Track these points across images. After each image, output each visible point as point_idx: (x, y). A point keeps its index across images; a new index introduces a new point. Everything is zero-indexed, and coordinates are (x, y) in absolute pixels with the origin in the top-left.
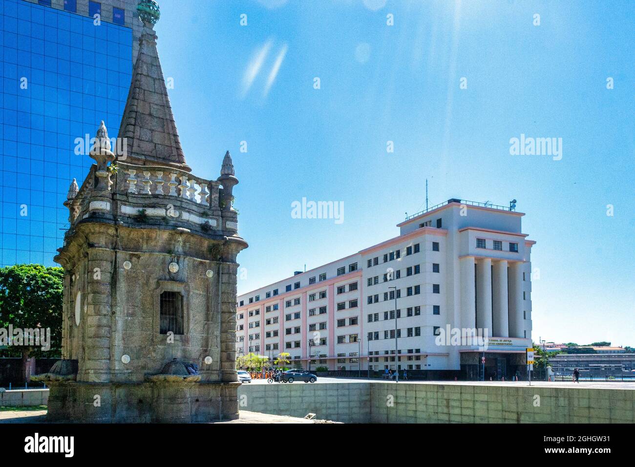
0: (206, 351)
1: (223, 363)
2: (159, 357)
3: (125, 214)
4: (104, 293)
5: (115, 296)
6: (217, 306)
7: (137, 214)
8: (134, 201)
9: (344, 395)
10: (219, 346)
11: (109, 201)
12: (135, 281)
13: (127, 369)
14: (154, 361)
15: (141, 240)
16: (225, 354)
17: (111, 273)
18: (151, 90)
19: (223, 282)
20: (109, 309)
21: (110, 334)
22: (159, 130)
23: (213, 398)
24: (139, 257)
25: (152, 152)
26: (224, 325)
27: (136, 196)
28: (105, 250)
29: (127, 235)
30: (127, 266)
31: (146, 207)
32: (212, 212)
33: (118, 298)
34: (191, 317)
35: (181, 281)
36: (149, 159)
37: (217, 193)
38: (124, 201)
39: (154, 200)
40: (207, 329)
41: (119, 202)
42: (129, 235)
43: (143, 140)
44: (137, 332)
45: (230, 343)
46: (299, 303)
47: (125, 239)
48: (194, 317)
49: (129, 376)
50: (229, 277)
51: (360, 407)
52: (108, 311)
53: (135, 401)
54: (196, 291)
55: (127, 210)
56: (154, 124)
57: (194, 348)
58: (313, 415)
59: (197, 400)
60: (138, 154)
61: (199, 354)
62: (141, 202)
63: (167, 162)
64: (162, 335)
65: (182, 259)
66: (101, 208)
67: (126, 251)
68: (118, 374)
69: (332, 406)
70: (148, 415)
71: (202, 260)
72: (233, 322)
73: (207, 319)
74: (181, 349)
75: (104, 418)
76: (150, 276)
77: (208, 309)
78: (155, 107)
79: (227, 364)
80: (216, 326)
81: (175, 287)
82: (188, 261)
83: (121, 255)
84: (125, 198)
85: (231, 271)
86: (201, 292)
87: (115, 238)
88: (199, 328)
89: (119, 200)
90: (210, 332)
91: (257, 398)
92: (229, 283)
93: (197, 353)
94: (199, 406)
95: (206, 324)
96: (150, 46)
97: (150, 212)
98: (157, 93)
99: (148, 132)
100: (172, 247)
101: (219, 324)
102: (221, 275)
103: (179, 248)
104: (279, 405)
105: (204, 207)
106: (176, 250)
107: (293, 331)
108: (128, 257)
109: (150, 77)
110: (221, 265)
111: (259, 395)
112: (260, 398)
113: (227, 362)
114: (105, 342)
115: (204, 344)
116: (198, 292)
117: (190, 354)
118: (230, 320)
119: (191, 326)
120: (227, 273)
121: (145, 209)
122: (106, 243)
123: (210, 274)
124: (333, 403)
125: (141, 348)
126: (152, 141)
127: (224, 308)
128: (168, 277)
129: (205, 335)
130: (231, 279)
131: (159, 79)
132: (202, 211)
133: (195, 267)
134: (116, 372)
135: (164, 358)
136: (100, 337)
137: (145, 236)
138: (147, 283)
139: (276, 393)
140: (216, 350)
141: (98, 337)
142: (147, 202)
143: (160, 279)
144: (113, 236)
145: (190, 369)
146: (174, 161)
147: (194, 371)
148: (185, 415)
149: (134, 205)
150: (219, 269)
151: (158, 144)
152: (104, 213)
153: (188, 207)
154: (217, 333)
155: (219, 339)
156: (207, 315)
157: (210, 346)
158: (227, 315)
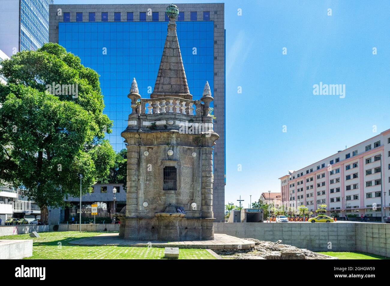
0: (192, 199)
1: (203, 207)
2: (163, 203)
3: (145, 126)
4: (133, 169)
5: (140, 170)
6: (199, 173)
7: (151, 125)
8: (150, 118)
9: (333, 231)
10: (200, 197)
11: (136, 120)
12: (151, 161)
13: (147, 210)
14: (160, 205)
15: (153, 139)
16: (204, 202)
17: (138, 158)
18: (171, 55)
19: (203, 159)
20: (136, 178)
21: (137, 191)
22: (174, 77)
23: (196, 227)
24: (152, 149)
25: (169, 90)
26: (203, 184)
27: (151, 115)
28: (134, 147)
29: (146, 137)
30: (146, 154)
31: (156, 121)
32: (196, 119)
33: (141, 171)
34: (182, 180)
35: (175, 160)
36: (167, 94)
37: (199, 107)
38: (144, 119)
39: (160, 116)
40: (193, 187)
41: (141, 120)
42: (147, 137)
43: (165, 84)
44: (152, 189)
45: (207, 195)
46: (339, 172)
47: (145, 140)
48: (184, 180)
49: (147, 213)
50: (206, 156)
51: (346, 240)
52: (136, 179)
53: (150, 228)
54: (186, 165)
55: (146, 124)
56: (172, 74)
57: (184, 198)
58: (280, 241)
59: (186, 228)
60: (161, 92)
61: (188, 201)
62: (153, 118)
63: (177, 94)
64: (164, 191)
65: (175, 147)
66: (131, 124)
67: (146, 146)
68: (141, 212)
69: (323, 238)
70: (157, 235)
71: (189, 147)
72: (209, 182)
73: (193, 181)
74: (175, 199)
75: (133, 236)
76: (158, 159)
77: (193, 175)
78: (173, 64)
79: (205, 207)
80: (198, 185)
81: (171, 164)
82: (180, 148)
83: (142, 148)
84: (145, 117)
85: (207, 152)
86: (189, 166)
87: (140, 139)
88: (188, 186)
89: (142, 119)
90: (195, 188)
91: (267, 231)
92: (206, 159)
93: (186, 201)
94: (187, 231)
95: (192, 184)
96: (172, 31)
97: (158, 123)
98: (175, 56)
99: (168, 79)
100: (170, 141)
101: (200, 184)
102: (201, 155)
103: (174, 141)
104: (283, 236)
105: (191, 116)
106: (172, 142)
107: (335, 191)
108: (147, 149)
109: (171, 48)
110: (201, 149)
111: (269, 229)
112: (270, 231)
113: (205, 206)
114: (134, 195)
115: (191, 196)
116: (187, 166)
117: (182, 202)
118: (208, 181)
119: (182, 185)
120: (205, 154)
121: (155, 122)
122: (134, 143)
123: (195, 155)
124: (325, 236)
125: (154, 198)
126: (170, 84)
127: (203, 174)
128: (167, 158)
129: (191, 190)
130: (207, 157)
131: (176, 48)
132: (189, 118)
133: (185, 152)
134: (140, 211)
135: (165, 204)
136: (132, 193)
137: (155, 137)
138: (156, 163)
139: (281, 228)
140: (199, 199)
141: (130, 193)
142: (157, 118)
143: (163, 160)
144: (138, 139)
145: (179, 210)
146: (182, 93)
147: (181, 211)
148: (174, 236)
149: (150, 120)
150: (200, 151)
151: (174, 85)
152: (133, 127)
153: (179, 118)
154: (199, 189)
155: (200, 193)
156: (193, 178)
157: (194, 196)
158: (205, 178)
